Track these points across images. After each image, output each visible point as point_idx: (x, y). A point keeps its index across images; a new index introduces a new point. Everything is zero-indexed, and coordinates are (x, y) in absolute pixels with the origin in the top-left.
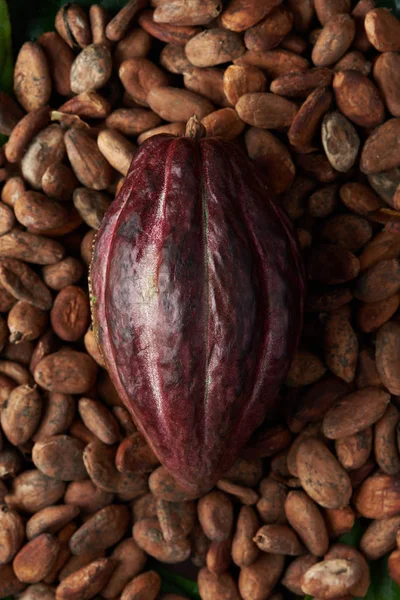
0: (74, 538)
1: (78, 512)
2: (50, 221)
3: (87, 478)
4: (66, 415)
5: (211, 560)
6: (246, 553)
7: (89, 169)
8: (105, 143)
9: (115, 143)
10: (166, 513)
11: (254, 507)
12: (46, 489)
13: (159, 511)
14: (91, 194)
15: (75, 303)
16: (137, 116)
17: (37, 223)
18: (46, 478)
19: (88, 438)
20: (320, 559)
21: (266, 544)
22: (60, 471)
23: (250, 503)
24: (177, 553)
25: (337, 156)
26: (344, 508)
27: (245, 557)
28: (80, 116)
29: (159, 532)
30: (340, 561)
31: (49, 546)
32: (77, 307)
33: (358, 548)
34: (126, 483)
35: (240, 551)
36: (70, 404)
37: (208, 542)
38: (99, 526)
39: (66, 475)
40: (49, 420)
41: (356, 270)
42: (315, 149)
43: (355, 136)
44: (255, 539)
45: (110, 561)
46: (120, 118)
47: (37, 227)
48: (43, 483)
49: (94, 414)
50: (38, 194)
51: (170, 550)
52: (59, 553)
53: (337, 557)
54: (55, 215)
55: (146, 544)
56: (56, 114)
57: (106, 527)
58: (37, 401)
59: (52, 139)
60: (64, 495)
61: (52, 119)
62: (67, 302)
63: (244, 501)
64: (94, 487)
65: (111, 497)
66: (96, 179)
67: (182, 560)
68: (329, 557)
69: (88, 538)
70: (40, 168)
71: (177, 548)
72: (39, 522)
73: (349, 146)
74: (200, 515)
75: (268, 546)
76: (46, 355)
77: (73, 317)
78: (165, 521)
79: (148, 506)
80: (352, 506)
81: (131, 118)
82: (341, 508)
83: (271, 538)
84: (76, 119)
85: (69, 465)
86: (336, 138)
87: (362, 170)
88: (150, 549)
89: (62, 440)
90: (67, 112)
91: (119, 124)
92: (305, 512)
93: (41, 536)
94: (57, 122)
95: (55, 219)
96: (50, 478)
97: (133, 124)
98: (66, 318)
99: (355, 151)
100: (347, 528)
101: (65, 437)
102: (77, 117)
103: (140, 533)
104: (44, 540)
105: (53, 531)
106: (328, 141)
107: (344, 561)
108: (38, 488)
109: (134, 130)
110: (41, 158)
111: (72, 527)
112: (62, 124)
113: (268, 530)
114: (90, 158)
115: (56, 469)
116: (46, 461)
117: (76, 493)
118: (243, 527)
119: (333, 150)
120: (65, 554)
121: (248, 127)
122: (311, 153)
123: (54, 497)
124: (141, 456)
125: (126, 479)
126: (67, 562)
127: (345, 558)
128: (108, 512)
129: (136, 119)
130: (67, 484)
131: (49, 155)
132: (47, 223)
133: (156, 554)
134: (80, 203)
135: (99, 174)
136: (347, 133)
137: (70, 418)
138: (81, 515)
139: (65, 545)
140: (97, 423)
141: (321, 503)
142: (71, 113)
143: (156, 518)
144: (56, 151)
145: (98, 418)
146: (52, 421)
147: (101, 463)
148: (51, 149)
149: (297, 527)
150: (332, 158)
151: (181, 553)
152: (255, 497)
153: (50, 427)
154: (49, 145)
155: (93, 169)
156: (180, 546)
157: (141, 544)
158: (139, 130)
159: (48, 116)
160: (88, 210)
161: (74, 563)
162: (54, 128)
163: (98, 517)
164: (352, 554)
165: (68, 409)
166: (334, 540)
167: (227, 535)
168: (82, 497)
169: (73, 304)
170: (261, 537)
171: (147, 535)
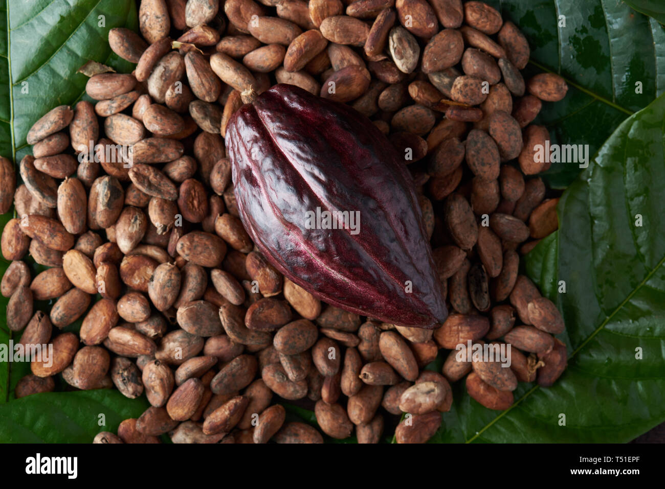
0: (215, 381)
1: (216, 361)
2: (171, 129)
3: (223, 333)
4: (201, 284)
5: (325, 393)
6: (353, 384)
7: (203, 85)
8: (217, 64)
9: (225, 63)
10: (288, 360)
11: (356, 348)
12: (189, 345)
13: (282, 359)
14: (203, 106)
15: (195, 191)
16: (242, 42)
17: (161, 130)
18: (188, 335)
19: (219, 302)
20: (412, 384)
21: (370, 379)
22: (200, 328)
23: (353, 345)
24: (298, 392)
25: (403, 61)
26: (428, 342)
27: (352, 387)
28: (195, 44)
29: (285, 374)
30: (428, 383)
31: (196, 388)
32: (197, 195)
33: (441, 372)
34: (253, 337)
35: (348, 383)
36: (203, 275)
37: (322, 378)
38: (234, 370)
39: (204, 332)
40: (188, 289)
41: (425, 150)
42: (385, 57)
43: (416, 44)
44: (360, 377)
45: (245, 398)
46: (227, 44)
47: (161, 133)
48: (187, 340)
49: (225, 280)
50: (162, 107)
51: (292, 389)
52: (204, 393)
53: (426, 381)
54: (175, 124)
55: (273, 384)
56: (176, 44)
57: (239, 372)
58: (177, 275)
59: (173, 63)
60: (203, 348)
61: (173, 48)
62: (188, 192)
63: (348, 345)
64: (228, 340)
65: (241, 349)
66: (209, 93)
67: (300, 397)
68: (419, 381)
69: (226, 380)
70: (163, 87)
71: (298, 388)
72: (186, 370)
73: (411, 52)
74: (314, 356)
75: (372, 380)
76: (180, 237)
77: (196, 203)
78: (288, 365)
79: (271, 355)
80: (435, 340)
81: (237, 44)
82: (426, 342)
83: (374, 374)
84: (192, 47)
85: (207, 323)
86: (401, 47)
87: (423, 70)
88: (275, 388)
89: (200, 304)
90: (185, 42)
91: (227, 49)
92: (396, 346)
93: (189, 381)
94: (177, 50)
95: (175, 127)
96: (192, 336)
97: (239, 48)
98: (190, 205)
99: (417, 56)
100: (432, 358)
101: (202, 302)
102: (193, 45)
103: (268, 375)
104: (192, 383)
105: (198, 375)
106: (395, 49)
107: (432, 383)
108: (183, 344)
109: (240, 53)
110: (164, 78)
111: (212, 373)
112: (180, 51)
113: (370, 368)
114: (205, 75)
115: (197, 327)
116: (189, 321)
117: (213, 346)
118: (350, 363)
119: (399, 57)
120: (208, 395)
121: (329, 43)
122: (382, 61)
123: (196, 350)
124: (266, 317)
125: (253, 334)
126: (209, 402)
127: (432, 380)
128: (241, 360)
129: (241, 44)
130: (205, 339)
131: (170, 76)
132: (169, 130)
133: (280, 392)
134: (195, 113)
135: (210, 88)
136: (409, 43)
137: (204, 287)
138: (218, 363)
139: (208, 387)
140: (227, 287)
141: (411, 339)
142: (188, 42)
143: (279, 363)
144: (176, 72)
145: (228, 284)
146: (190, 290)
147: (233, 318)
148: (172, 71)
149: (391, 360)
150: (399, 63)
151: (301, 391)
152: (357, 341)
153: (188, 295)
154: (171, 68)
155: (207, 84)
156: (300, 386)
157: (269, 384)
158: (244, 53)
159: (170, 45)
160: (202, 118)
161: (216, 401)
162: (173, 54)
163: (234, 363)
164: (437, 377)
165: (202, 279)
166: (422, 368)
167: (337, 371)
168: (219, 349)
169: (193, 194)
170: (365, 374)
171: (274, 376)
